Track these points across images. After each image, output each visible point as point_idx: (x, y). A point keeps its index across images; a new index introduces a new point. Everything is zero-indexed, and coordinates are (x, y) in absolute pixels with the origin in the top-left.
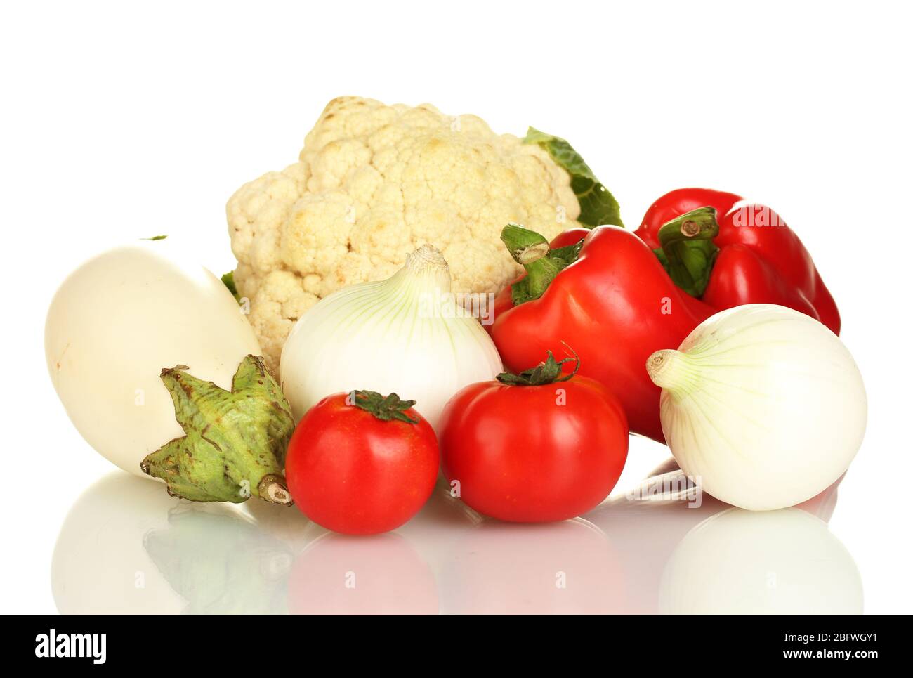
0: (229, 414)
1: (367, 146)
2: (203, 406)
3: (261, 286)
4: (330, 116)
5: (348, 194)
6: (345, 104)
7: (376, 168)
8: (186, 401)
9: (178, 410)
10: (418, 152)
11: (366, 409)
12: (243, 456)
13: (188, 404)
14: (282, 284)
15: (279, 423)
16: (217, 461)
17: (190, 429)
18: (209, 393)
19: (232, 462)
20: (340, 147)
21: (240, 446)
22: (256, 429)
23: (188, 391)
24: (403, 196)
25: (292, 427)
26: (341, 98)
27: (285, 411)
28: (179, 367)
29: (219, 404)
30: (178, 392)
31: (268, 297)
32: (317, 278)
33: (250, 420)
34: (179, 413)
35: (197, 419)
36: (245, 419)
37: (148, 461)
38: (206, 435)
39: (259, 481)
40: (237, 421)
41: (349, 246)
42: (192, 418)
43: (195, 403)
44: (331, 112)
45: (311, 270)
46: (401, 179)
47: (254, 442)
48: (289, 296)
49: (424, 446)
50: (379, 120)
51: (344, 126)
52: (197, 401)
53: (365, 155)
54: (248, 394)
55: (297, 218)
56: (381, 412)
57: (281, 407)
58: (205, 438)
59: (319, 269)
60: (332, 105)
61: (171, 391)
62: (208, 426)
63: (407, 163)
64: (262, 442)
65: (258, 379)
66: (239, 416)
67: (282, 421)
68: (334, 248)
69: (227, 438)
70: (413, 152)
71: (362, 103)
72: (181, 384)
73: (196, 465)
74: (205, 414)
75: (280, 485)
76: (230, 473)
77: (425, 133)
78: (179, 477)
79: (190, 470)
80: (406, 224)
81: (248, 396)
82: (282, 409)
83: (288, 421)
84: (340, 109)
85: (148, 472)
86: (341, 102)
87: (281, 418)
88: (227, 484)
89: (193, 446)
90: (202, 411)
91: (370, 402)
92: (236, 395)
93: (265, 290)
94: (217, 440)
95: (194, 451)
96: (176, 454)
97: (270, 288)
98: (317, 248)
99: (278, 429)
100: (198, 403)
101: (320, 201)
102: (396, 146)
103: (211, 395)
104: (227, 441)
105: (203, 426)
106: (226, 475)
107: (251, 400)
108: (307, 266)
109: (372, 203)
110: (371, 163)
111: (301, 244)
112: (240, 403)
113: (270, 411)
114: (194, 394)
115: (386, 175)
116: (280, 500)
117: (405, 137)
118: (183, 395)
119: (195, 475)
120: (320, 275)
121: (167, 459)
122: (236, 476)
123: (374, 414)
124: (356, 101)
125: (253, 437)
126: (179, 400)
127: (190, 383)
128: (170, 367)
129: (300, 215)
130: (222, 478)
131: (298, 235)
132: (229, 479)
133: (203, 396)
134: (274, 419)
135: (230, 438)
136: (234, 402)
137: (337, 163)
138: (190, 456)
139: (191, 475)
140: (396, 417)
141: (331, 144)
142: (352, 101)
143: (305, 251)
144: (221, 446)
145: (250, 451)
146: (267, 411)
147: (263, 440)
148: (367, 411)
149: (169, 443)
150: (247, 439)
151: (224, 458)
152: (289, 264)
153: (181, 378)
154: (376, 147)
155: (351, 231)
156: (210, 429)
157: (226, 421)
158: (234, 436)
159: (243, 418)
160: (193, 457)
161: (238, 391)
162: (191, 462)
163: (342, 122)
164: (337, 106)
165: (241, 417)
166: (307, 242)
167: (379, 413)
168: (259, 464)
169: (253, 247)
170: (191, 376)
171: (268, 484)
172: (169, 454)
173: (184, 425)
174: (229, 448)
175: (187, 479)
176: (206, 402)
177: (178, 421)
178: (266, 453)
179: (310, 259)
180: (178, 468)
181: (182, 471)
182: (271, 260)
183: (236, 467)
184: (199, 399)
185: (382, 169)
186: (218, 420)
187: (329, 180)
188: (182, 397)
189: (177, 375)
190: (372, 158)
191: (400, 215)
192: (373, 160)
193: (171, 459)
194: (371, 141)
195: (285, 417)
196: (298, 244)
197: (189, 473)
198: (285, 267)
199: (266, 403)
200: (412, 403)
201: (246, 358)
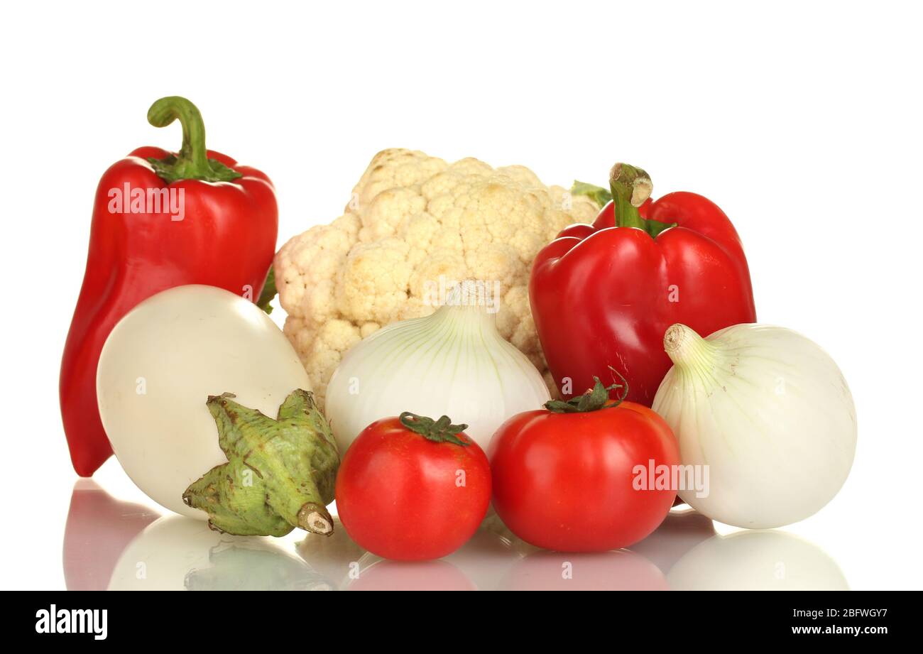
0: (273, 441)
1: (421, 195)
2: (247, 431)
3: (317, 335)
4: (379, 168)
5: (405, 241)
6: (393, 156)
7: (432, 215)
8: (230, 427)
9: (222, 436)
10: (476, 196)
11: (417, 431)
12: (284, 484)
13: (232, 430)
14: (339, 332)
15: (324, 455)
16: (259, 488)
17: (233, 456)
18: (253, 420)
19: (273, 490)
20: (394, 196)
21: (282, 474)
22: (299, 458)
23: (233, 417)
24: (462, 241)
25: (337, 461)
26: (389, 150)
27: (330, 443)
28: (226, 395)
29: (263, 431)
30: (223, 419)
31: (326, 346)
32: (376, 326)
33: (293, 449)
34: (223, 439)
35: (239, 445)
36: (288, 447)
37: (190, 491)
38: (248, 461)
39: (298, 508)
40: (280, 448)
41: (408, 292)
42: (235, 444)
43: (239, 429)
44: (379, 163)
45: (370, 318)
46: (460, 224)
47: (297, 472)
48: (347, 344)
49: (476, 468)
50: (428, 171)
51: (394, 177)
52: (241, 427)
53: (420, 203)
54: (294, 423)
55: (355, 264)
56: (432, 433)
57: (327, 439)
58: (247, 464)
59: (379, 316)
60: (380, 157)
61: (216, 418)
62: (250, 452)
63: (465, 208)
64: (305, 471)
65: (305, 410)
66: (282, 444)
67: (327, 453)
68: (393, 294)
69: (269, 465)
70: (470, 197)
71: (410, 155)
72: (226, 411)
73: (237, 492)
74: (248, 440)
75: (320, 514)
76: (272, 502)
77: (480, 180)
78: (219, 506)
79: (230, 497)
80: (467, 267)
81: (293, 425)
82: (327, 441)
83: (333, 454)
84: (389, 160)
85: (190, 504)
86: (389, 154)
87: (326, 450)
88: (268, 514)
89: (234, 472)
90: (246, 437)
91: (421, 425)
92: (281, 423)
93: (322, 339)
94: (259, 467)
95: (235, 477)
96: (217, 482)
97: (328, 337)
98: (376, 294)
99: (323, 461)
100: (242, 428)
101: (377, 248)
102: (451, 192)
103: (256, 422)
104: (269, 468)
105: (245, 452)
106: (266, 505)
107: (295, 428)
108: (367, 313)
109: (431, 249)
110: (426, 210)
111: (359, 291)
112: (285, 431)
113: (314, 442)
114: (238, 420)
115: (443, 221)
116: (319, 530)
117: (459, 183)
118: (227, 420)
119: (235, 503)
120: (379, 323)
121: (209, 486)
122: (277, 504)
123: (425, 436)
124: (403, 153)
125: (296, 466)
126: (224, 426)
127: (235, 409)
128: (216, 394)
129: (358, 261)
130: (263, 507)
131: (356, 281)
132: (270, 509)
133: (247, 423)
134: (319, 450)
135: (272, 465)
136: (278, 429)
137: (390, 212)
138: (231, 482)
139: (231, 503)
140: (447, 439)
141: (383, 193)
142: (399, 153)
143: (364, 298)
144: (263, 473)
145: (291, 479)
146: (312, 442)
147: (306, 470)
148: (417, 433)
149: (211, 470)
150: (290, 467)
151: (265, 486)
152: (345, 313)
153: (227, 405)
154: (430, 195)
155: (411, 276)
156: (252, 455)
157: (269, 448)
158: (276, 464)
159: (286, 446)
160: (234, 483)
161: (284, 420)
162: (232, 489)
163: (391, 173)
164: (384, 158)
165: (284, 445)
166: (366, 288)
167: (430, 435)
168: (299, 492)
169: (306, 299)
170: (236, 404)
171: (308, 513)
172: (210, 482)
173: (226, 452)
174: (270, 475)
175: (227, 507)
176: (250, 429)
177: (221, 448)
178: (308, 482)
179: (368, 306)
180: (218, 495)
181: (222, 498)
182: (326, 310)
183: (277, 495)
184: (243, 425)
185: (439, 215)
186: (261, 446)
187: (384, 228)
188: (226, 423)
189: (223, 402)
190: (426, 206)
191: (461, 259)
192: (429, 207)
193: (212, 486)
194: (424, 189)
195: (330, 449)
196: (356, 291)
197: (229, 500)
198: (340, 316)
199: (311, 433)
200: (464, 427)
201: (295, 391)
